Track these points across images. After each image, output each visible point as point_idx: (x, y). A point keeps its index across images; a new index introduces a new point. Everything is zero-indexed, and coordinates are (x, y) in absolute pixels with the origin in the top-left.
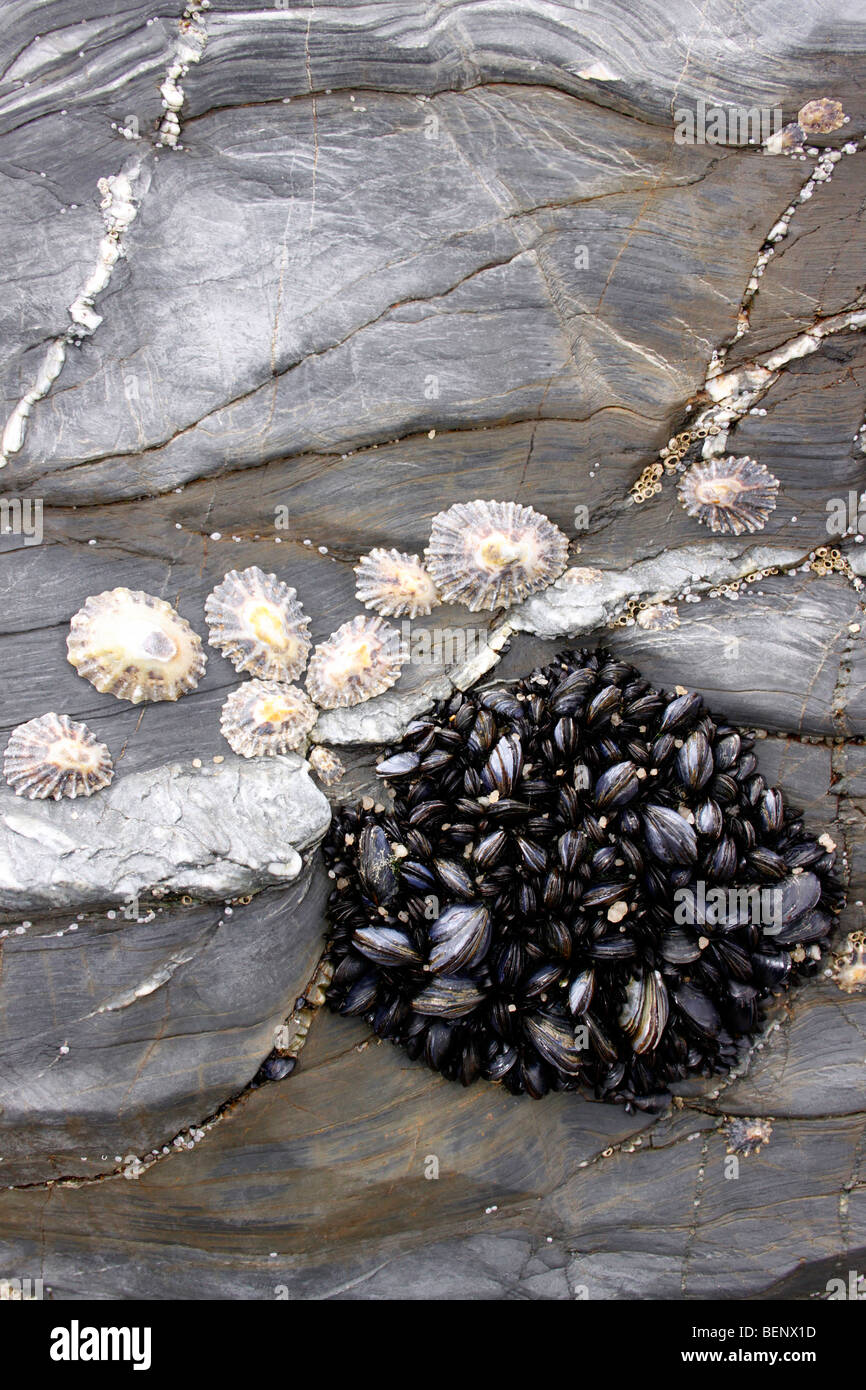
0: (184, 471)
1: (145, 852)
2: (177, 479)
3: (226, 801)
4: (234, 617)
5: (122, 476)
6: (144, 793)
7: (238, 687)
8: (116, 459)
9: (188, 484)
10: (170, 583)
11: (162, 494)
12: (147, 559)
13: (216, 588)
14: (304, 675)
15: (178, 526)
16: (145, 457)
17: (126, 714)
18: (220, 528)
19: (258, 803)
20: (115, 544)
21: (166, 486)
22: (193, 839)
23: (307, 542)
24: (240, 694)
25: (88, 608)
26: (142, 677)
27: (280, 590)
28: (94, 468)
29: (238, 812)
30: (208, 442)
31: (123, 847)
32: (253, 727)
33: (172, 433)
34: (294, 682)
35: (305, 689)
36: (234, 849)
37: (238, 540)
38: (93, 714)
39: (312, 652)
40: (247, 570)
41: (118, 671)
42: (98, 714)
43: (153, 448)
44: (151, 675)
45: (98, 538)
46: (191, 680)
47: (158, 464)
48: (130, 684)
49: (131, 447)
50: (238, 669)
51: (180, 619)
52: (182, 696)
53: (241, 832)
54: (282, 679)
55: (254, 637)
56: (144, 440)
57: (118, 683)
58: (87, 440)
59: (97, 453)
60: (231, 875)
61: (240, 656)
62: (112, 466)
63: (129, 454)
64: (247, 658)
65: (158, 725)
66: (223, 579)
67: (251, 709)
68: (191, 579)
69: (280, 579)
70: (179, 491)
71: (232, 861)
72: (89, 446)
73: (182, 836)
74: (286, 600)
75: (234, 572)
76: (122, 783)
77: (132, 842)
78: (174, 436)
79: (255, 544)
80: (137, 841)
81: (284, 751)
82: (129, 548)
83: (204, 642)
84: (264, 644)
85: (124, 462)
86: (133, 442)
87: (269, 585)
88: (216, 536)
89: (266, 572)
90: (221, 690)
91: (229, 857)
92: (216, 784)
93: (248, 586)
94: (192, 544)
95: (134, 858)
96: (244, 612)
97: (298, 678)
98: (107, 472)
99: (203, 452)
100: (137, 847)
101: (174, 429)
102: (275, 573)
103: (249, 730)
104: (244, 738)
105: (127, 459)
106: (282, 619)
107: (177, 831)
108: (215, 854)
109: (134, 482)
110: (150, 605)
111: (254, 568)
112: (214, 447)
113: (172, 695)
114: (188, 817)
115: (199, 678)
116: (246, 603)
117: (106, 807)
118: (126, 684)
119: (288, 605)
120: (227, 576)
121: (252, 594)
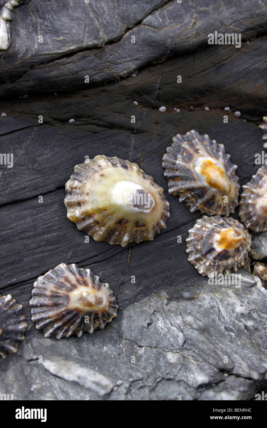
0: (137, 59)
1: (167, 377)
2: (132, 66)
3: (214, 321)
4: (188, 170)
5: (92, 65)
6: (147, 322)
7: (195, 223)
8: (85, 53)
9: (140, 69)
10: (135, 148)
11: (122, 78)
12: (115, 131)
13: (168, 149)
14: (238, 208)
15: (136, 103)
16: (107, 49)
17: (118, 256)
18: (165, 102)
19: (237, 318)
20: (90, 120)
21: (125, 72)
22: (201, 359)
23: (227, 109)
24: (198, 229)
25: (77, 174)
26: (130, 226)
27: (214, 146)
28: (69, 60)
29: (225, 328)
30: (154, 35)
31: (148, 377)
32: (214, 254)
33: (124, 29)
34: (231, 215)
35: (239, 219)
36: (237, 365)
37: (178, 110)
38: (93, 260)
39: (241, 190)
40: (188, 133)
41: (111, 223)
42: (97, 259)
43: (111, 42)
44: (137, 224)
45: (76, 117)
46: (162, 223)
47: (117, 55)
48: (120, 233)
49: (96, 42)
50: (192, 210)
51: (146, 176)
52: (156, 236)
53: (234, 346)
54: (224, 213)
55: (206, 184)
56: (104, 37)
57: (110, 233)
58: (61, 38)
59: (71, 48)
60: (242, 389)
61: (193, 200)
62: (84, 58)
63: (95, 47)
64: (200, 201)
65: (143, 262)
66: (172, 142)
67: (210, 241)
68: (149, 144)
69: (211, 138)
70: (134, 75)
71: (238, 376)
72: (64, 43)
73: (190, 357)
74: (221, 154)
75: (178, 135)
76: (126, 313)
77: (154, 370)
78: (126, 33)
79: (191, 113)
80: (157, 368)
81: (236, 269)
82: (100, 123)
83: (166, 191)
84: (214, 190)
85: (91, 55)
86: (96, 38)
87: (207, 143)
88: (163, 109)
89: (202, 133)
90: (183, 227)
91: (234, 372)
92: (200, 306)
93: (192, 145)
94: (147, 116)
95: (160, 385)
96: (194, 166)
97: (233, 212)
98: (80, 63)
99: (150, 43)
100: (159, 374)
101: (125, 26)
102: (207, 133)
103: (211, 257)
104: (208, 264)
105: (95, 51)
106: (223, 169)
107: (186, 353)
108: (222, 371)
109: (101, 71)
110: (125, 167)
111: (193, 131)
112: (159, 38)
113: (151, 236)
114: (191, 339)
115: (167, 220)
116: (195, 159)
117: (121, 337)
118: (117, 233)
119: (223, 157)
120: (174, 139)
121: (197, 151)
